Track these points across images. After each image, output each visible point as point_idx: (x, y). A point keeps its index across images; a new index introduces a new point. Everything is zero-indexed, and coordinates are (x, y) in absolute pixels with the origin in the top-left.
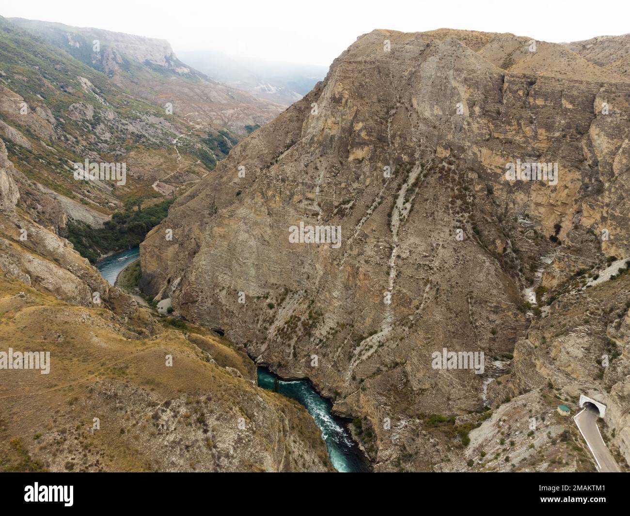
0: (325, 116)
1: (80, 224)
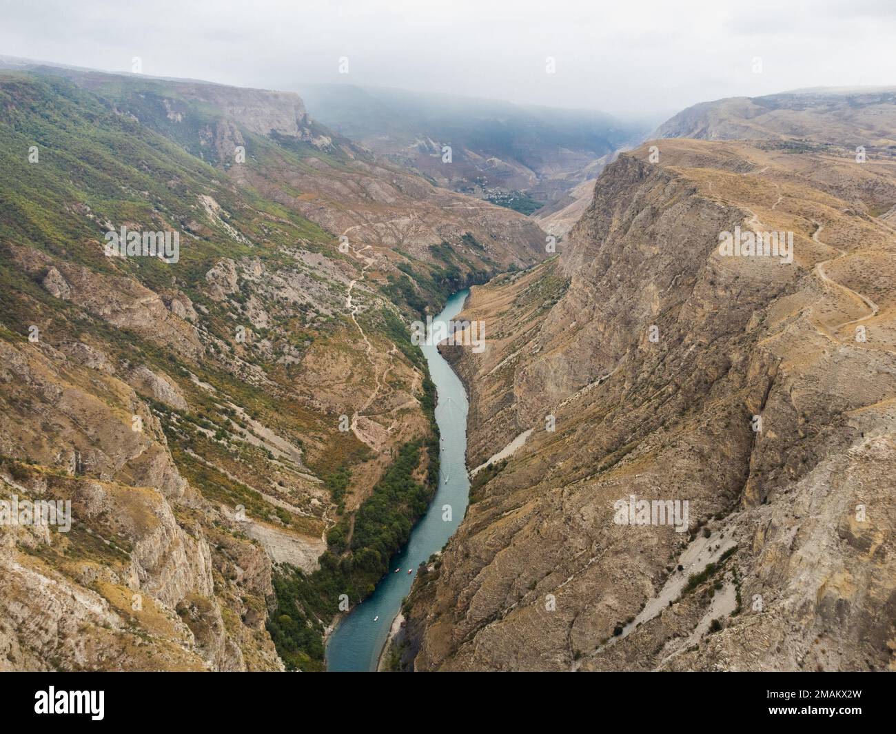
0: (832, 567)
1: (287, 572)
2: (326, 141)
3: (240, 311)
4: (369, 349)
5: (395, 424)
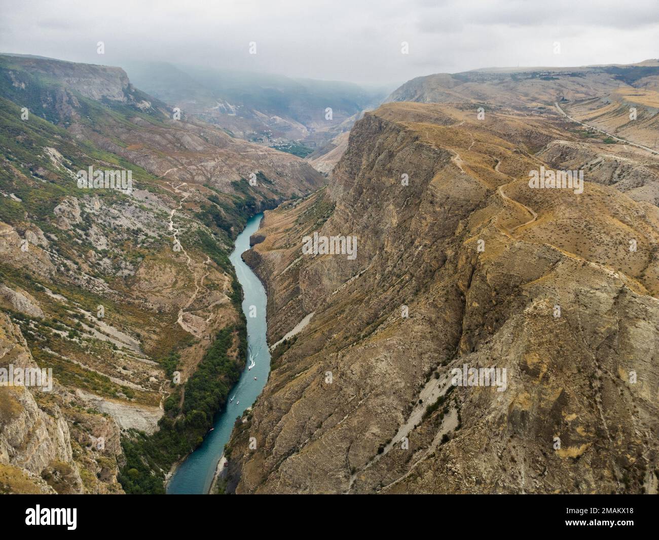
0: (517, 390)
1: (133, 435)
2: (147, 105)
3: (84, 237)
4: (189, 261)
5: (212, 316)
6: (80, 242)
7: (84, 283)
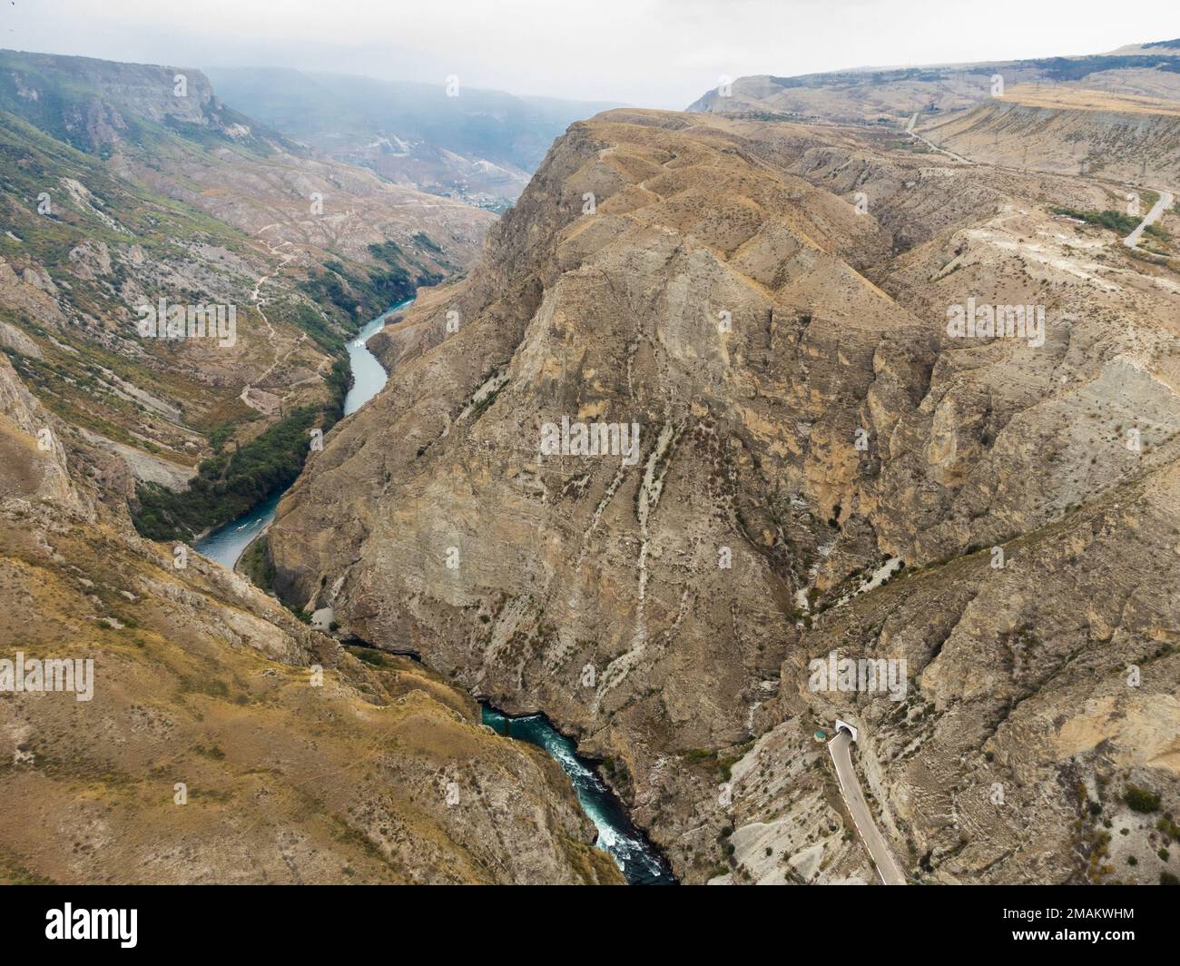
0: (543, 355)
1: (153, 488)
2: (243, 130)
3: (113, 292)
4: (272, 335)
5: (292, 394)
6: (107, 297)
7: (107, 343)
